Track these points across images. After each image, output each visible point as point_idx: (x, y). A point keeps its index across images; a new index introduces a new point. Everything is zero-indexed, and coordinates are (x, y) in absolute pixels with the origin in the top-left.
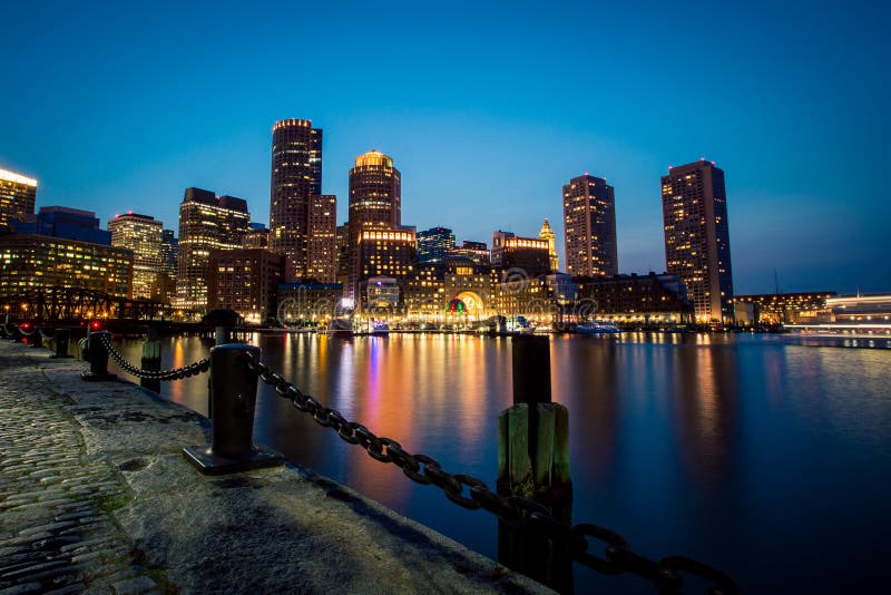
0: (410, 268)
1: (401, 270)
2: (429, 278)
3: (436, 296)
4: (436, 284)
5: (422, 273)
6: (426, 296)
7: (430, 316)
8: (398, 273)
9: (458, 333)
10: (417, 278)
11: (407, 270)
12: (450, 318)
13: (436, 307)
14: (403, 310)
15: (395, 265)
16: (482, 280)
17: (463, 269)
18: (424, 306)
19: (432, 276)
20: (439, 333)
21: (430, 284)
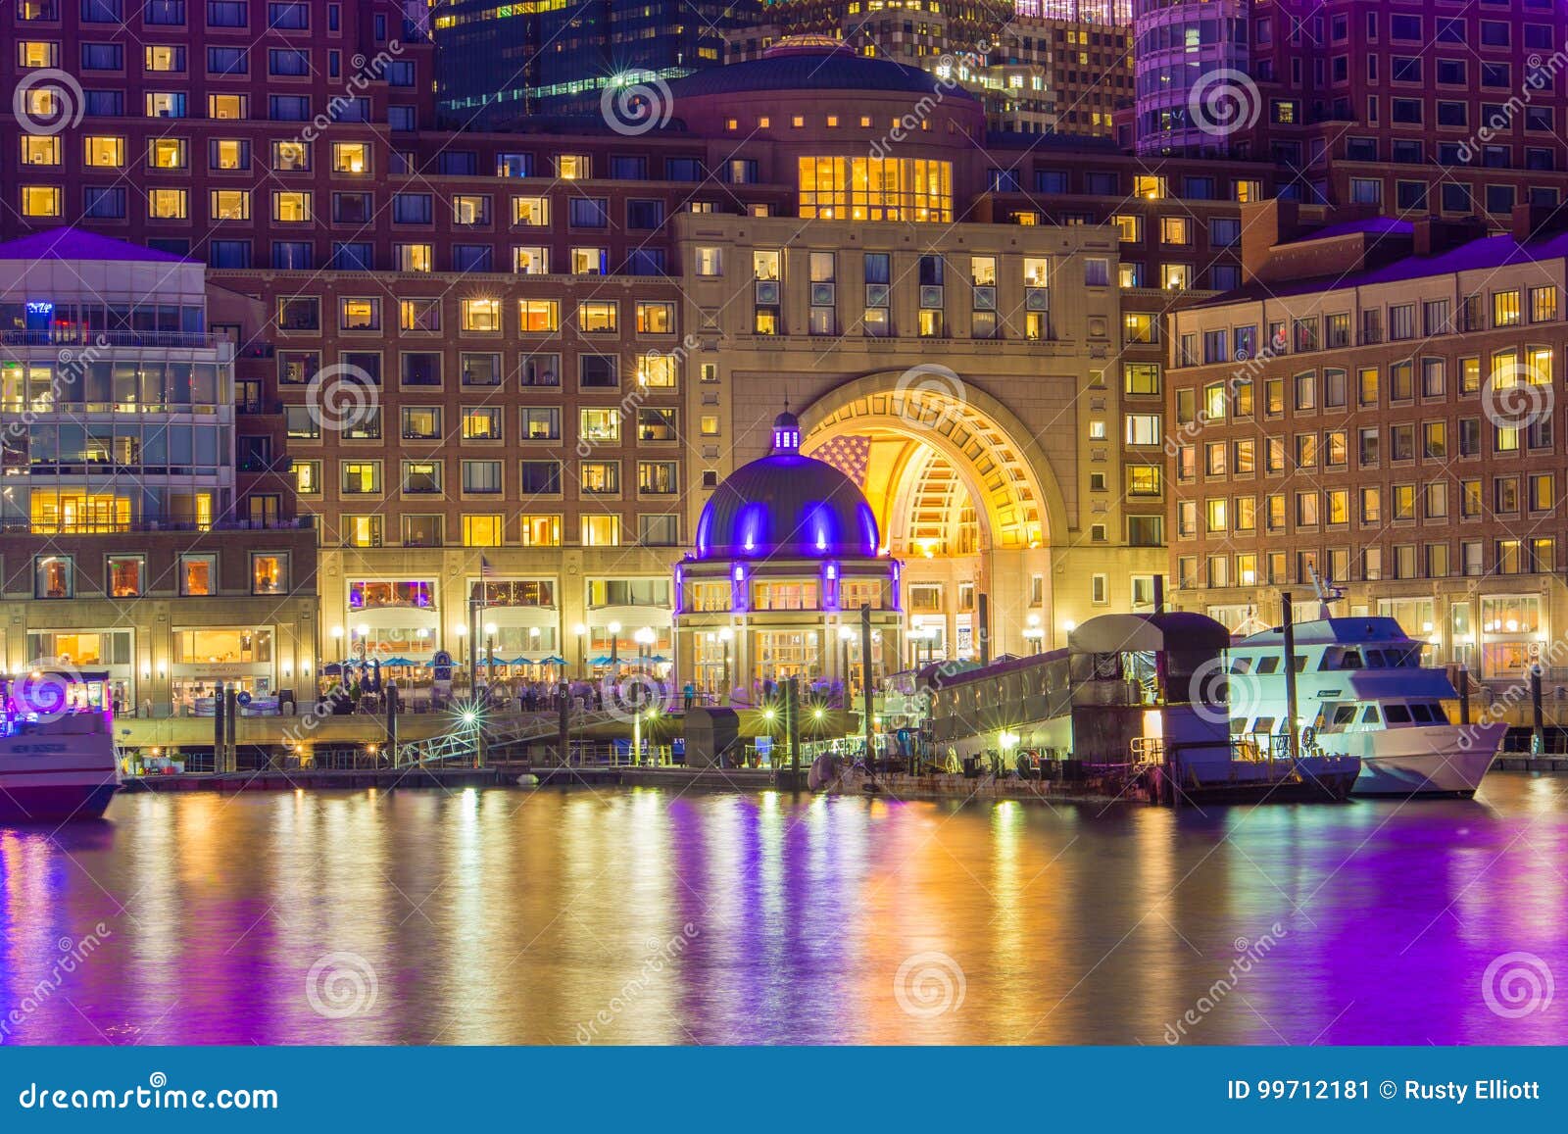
0: (353, 159)
1: (258, 179)
2: (531, 260)
3: (600, 425)
4: (596, 315)
5: (468, 210)
6: (509, 427)
7: (540, 622)
8: (230, 205)
9: (792, 784)
10: (419, 257)
11: (317, 176)
12: (724, 636)
13: (597, 532)
14: (271, 570)
15: (196, 129)
16: (1035, 271)
17: (864, 172)
18: (482, 531)
19: (558, 240)
20: (622, 781)
21: (540, 313)
